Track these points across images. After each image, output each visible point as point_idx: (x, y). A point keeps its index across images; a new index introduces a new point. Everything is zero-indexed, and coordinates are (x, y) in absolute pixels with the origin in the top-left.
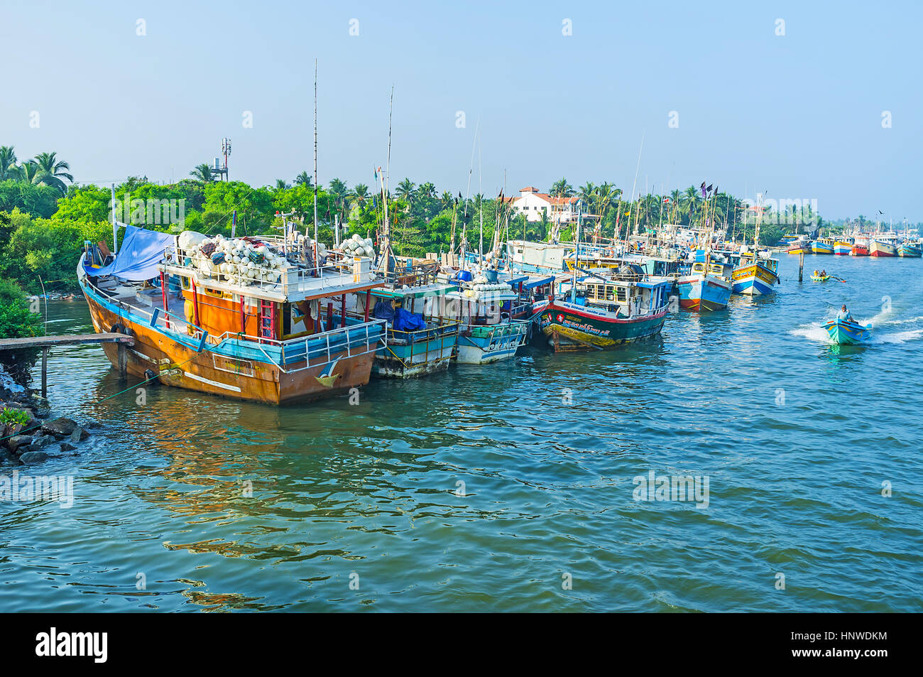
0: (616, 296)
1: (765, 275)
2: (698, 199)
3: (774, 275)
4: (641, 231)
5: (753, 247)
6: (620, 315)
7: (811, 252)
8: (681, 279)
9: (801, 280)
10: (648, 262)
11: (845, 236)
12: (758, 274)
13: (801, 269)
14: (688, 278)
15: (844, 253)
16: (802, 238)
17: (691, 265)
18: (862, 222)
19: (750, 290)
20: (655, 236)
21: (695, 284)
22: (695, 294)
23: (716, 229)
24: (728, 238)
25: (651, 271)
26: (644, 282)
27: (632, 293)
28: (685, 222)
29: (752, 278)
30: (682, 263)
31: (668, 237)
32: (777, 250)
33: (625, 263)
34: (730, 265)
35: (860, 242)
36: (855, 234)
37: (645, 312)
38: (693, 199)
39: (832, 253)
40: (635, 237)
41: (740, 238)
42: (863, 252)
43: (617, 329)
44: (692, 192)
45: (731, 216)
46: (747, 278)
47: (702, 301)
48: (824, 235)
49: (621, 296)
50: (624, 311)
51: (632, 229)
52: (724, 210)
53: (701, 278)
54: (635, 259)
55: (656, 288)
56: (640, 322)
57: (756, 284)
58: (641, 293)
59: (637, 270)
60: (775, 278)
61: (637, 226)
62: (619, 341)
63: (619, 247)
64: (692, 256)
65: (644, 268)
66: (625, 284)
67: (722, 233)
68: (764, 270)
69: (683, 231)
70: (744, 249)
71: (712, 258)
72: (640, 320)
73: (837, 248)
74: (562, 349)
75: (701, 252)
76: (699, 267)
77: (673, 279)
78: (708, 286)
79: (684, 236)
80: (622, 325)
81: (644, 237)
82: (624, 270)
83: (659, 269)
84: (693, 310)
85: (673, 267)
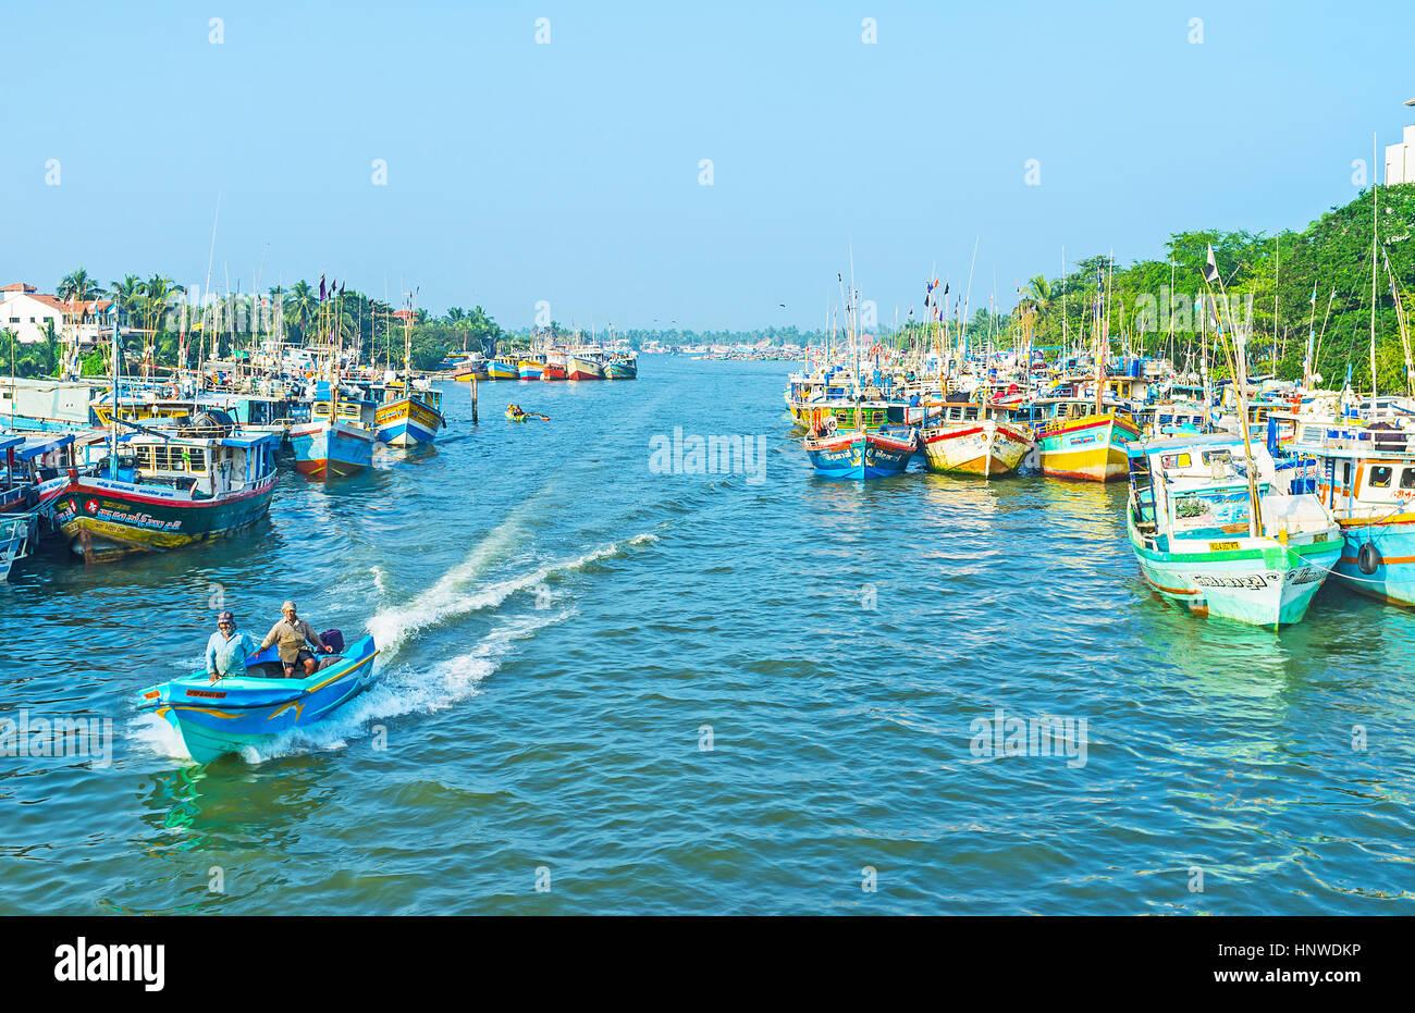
0: (188, 463)
1: (422, 414)
2: (312, 301)
3: (436, 414)
4: (224, 354)
5: (404, 373)
6: (198, 495)
7: (487, 378)
8: (295, 429)
9: (475, 419)
10: (239, 403)
11: (533, 353)
12: (412, 414)
13: (474, 403)
14: (306, 428)
15: (533, 378)
16: (473, 357)
17: (308, 406)
18: (554, 330)
19: (401, 439)
20: (247, 361)
21: (316, 438)
22: (319, 451)
23: (345, 347)
24: (365, 361)
25: (244, 417)
26: (233, 438)
27: (215, 456)
28: (295, 336)
29: (404, 420)
30: (296, 404)
31: (269, 362)
32: (438, 375)
33: (200, 408)
34: (370, 401)
35: (554, 360)
36: (547, 349)
37: (239, 487)
38: (305, 301)
39: (517, 377)
40: (214, 364)
41: (381, 360)
42: (558, 375)
43: (195, 518)
44: (303, 289)
45: (366, 328)
46: (396, 421)
47: (330, 462)
48: (505, 352)
49: (197, 463)
50: (203, 485)
51: (207, 350)
52: (355, 317)
53: (327, 427)
54: (217, 400)
55: (256, 445)
56: (231, 502)
57: (411, 429)
58: (230, 456)
59: (222, 418)
60: (437, 419)
61: (216, 346)
62: (198, 536)
63: (186, 383)
64: (310, 391)
65: (231, 414)
66: (203, 442)
67: (353, 353)
68: (421, 407)
69: (293, 351)
70: (390, 376)
71: (343, 394)
72: (231, 499)
73: (523, 369)
74: (98, 558)
75: (323, 385)
76: (323, 409)
77: (281, 428)
78: (338, 438)
79: (295, 359)
80: (202, 510)
81: (229, 363)
82: (198, 419)
83: (256, 412)
84: (317, 478)
85: (281, 409)
